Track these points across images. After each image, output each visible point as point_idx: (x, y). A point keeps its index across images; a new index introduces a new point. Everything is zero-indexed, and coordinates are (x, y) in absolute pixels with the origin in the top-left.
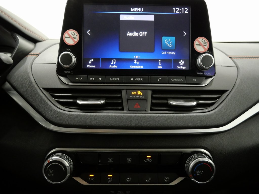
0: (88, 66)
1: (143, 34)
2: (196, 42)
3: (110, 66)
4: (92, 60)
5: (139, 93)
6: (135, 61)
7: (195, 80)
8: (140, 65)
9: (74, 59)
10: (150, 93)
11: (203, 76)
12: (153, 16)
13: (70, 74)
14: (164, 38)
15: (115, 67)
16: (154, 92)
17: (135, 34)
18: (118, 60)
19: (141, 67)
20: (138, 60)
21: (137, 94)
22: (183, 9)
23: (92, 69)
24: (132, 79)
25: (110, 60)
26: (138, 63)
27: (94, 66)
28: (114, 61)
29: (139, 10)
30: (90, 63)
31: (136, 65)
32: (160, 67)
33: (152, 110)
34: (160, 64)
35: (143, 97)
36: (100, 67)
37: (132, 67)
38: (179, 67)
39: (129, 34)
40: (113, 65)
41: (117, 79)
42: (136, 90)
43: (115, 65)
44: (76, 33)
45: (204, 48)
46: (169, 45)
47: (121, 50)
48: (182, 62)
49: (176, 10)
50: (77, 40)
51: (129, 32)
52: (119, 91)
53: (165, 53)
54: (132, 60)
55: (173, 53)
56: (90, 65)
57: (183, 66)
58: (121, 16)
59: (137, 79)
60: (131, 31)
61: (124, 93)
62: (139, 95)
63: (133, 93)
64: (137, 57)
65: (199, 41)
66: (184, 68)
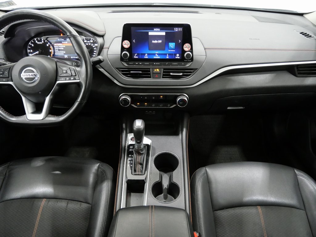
0: (135, 57)
1: (160, 41)
2: (185, 46)
3: (145, 57)
4: (136, 54)
5: (158, 70)
6: (156, 54)
7: (183, 64)
8: (158, 56)
9: (128, 55)
10: (162, 70)
11: (187, 62)
12: (165, 33)
13: (126, 61)
14: (169, 43)
15: (147, 57)
16: (164, 69)
17: (156, 42)
18: (148, 54)
19: (159, 57)
20: (157, 54)
21: (156, 71)
22: (179, 29)
23: (136, 58)
24: (155, 64)
25: (145, 54)
26: (157, 55)
27: (137, 57)
28: (146, 55)
29: (158, 29)
30: (135, 55)
31: (157, 56)
32: (168, 57)
33: (163, 78)
34: (168, 56)
35: (159, 72)
36: (140, 57)
37: (155, 57)
38: (176, 57)
39: (153, 42)
40: (146, 56)
41: (148, 64)
42: (156, 69)
43: (147, 56)
44: (129, 42)
45: (188, 49)
46: (172, 47)
47: (150, 50)
48: (178, 55)
49: (176, 29)
50: (129, 45)
51: (153, 41)
52: (149, 69)
53: (170, 51)
54: (155, 54)
55: (173, 51)
56: (136, 56)
57: (178, 57)
58: (149, 33)
59: (157, 64)
60: (154, 40)
61: (151, 70)
62: (158, 71)
63: (155, 70)
64: (157, 53)
65: (186, 46)
66: (179, 58)
